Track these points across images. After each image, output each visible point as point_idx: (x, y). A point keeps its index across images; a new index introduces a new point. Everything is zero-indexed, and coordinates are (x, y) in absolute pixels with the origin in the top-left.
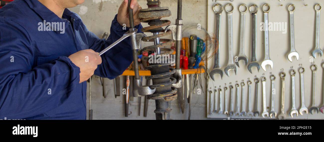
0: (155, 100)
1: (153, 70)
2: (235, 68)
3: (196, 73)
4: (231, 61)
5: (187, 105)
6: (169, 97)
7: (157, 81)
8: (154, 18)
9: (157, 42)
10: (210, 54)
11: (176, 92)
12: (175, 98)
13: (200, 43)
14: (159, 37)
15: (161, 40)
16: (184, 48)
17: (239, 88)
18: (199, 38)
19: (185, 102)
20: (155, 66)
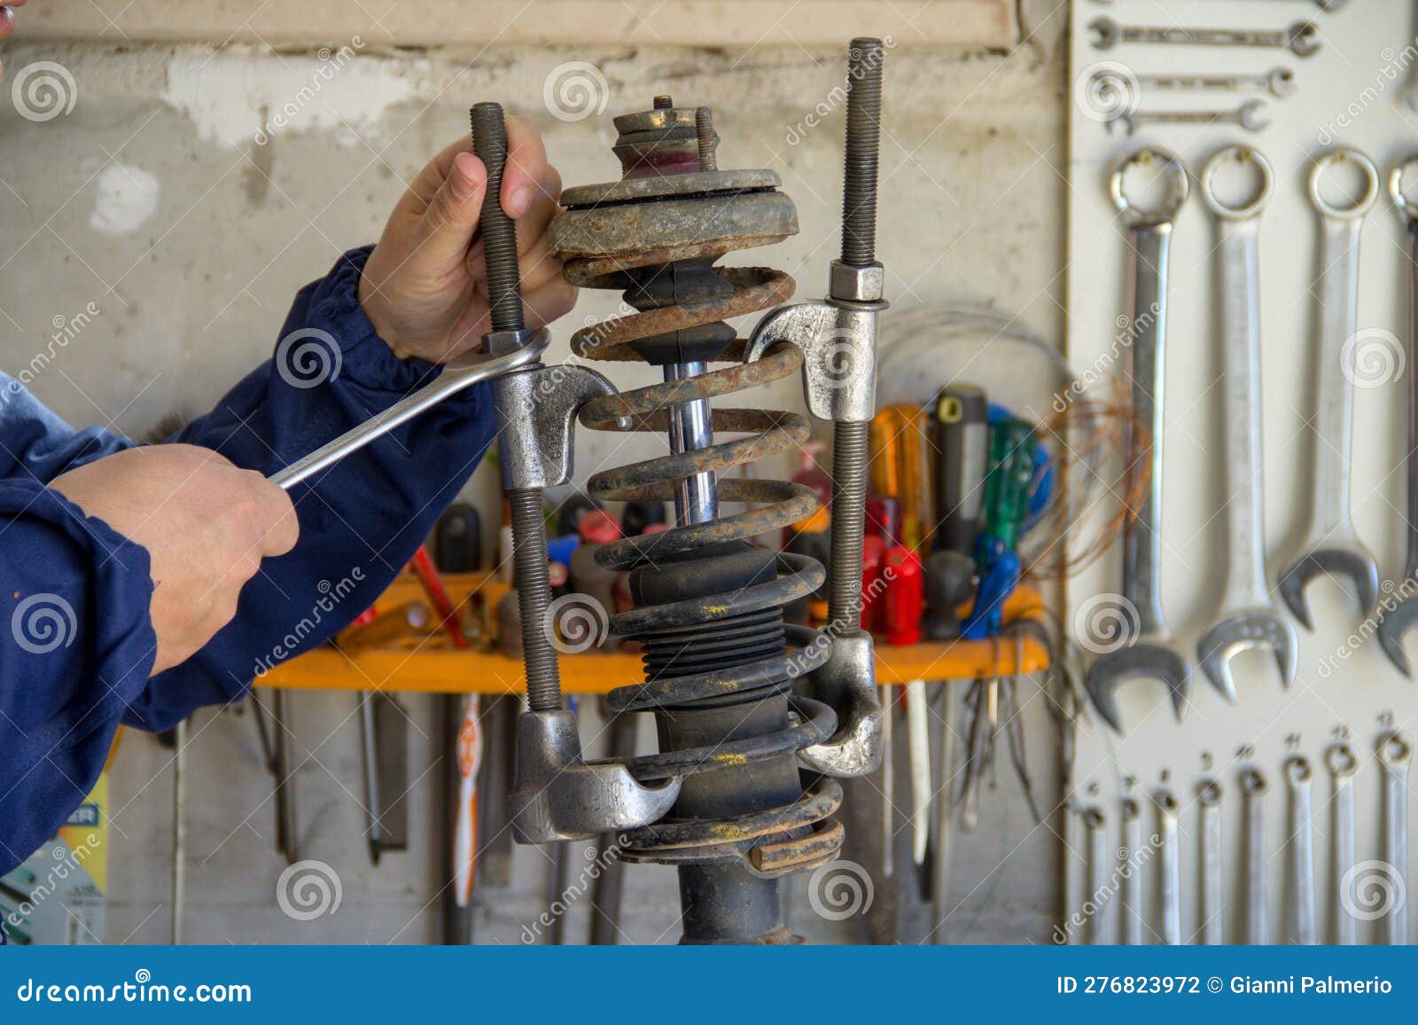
0: (675, 868)
1: (664, 641)
2: (1282, 635)
3: (980, 672)
4: (1249, 584)
5: (914, 917)
6: (782, 842)
7: (692, 723)
8: (673, 255)
9: (688, 431)
10: (1086, 532)
11: (836, 806)
12: (823, 852)
13: (1009, 445)
14: (704, 396)
15: (718, 420)
16: (892, 484)
17: (1312, 793)
18: (1000, 412)
19: (901, 898)
20: (676, 615)
